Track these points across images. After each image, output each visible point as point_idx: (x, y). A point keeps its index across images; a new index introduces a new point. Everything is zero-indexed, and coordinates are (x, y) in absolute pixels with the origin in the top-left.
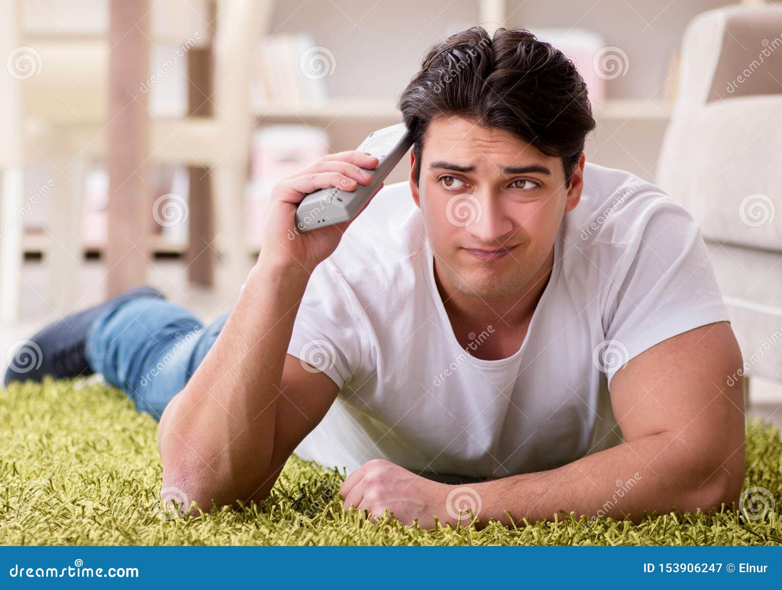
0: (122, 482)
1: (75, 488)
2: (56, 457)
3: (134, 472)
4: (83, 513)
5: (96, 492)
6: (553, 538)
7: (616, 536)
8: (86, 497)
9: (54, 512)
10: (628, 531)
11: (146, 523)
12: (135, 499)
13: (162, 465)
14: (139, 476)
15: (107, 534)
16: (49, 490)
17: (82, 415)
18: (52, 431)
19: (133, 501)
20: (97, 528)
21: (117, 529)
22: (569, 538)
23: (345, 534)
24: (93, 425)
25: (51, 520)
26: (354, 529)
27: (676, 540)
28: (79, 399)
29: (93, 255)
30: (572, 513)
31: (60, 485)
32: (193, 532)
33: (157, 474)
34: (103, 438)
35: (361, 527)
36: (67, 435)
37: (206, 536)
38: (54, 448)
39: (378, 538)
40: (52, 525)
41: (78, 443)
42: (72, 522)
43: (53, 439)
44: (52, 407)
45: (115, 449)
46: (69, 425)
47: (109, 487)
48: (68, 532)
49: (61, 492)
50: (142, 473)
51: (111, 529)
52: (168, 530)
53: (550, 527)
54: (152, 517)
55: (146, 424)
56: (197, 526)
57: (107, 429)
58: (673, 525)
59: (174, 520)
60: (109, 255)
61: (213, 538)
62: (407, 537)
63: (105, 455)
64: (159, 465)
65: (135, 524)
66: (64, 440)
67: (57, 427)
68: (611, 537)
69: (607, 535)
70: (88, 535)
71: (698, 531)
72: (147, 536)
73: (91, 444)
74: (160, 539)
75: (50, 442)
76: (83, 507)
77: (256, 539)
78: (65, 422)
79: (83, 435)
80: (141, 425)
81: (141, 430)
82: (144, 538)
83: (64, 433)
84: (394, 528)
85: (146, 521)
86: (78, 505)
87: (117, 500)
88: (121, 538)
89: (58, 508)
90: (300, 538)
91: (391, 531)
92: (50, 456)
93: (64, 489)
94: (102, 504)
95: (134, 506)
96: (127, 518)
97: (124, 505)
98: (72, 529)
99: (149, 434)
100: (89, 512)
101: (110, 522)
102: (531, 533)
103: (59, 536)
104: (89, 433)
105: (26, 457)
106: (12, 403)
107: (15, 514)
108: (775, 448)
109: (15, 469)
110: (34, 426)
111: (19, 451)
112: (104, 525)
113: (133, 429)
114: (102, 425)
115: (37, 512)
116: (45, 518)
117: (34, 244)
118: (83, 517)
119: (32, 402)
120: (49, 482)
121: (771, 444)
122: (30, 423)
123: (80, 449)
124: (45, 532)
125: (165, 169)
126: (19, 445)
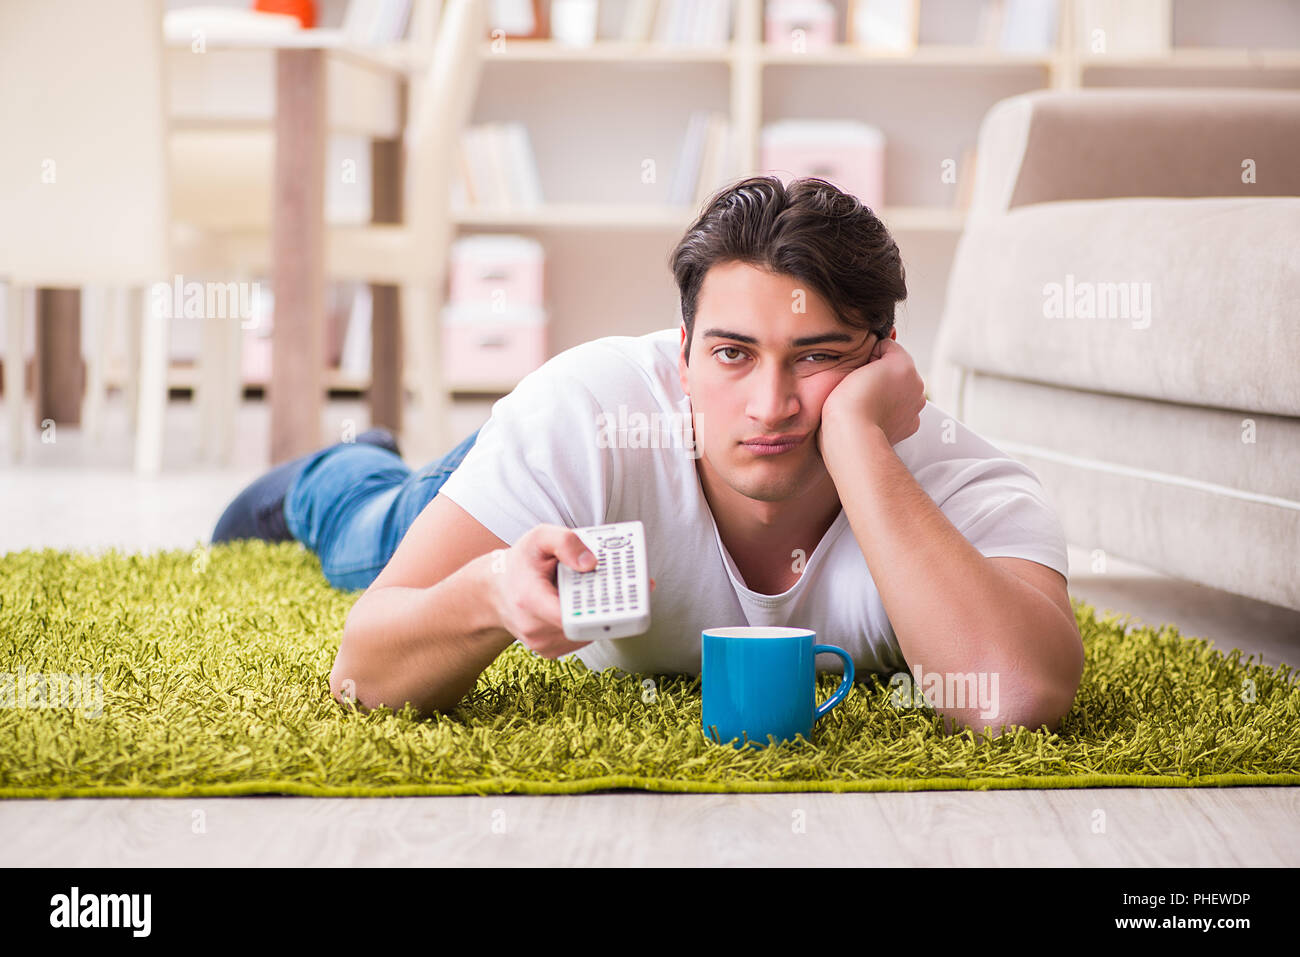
0: (290, 667)
1: (232, 675)
2: (208, 637)
3: (304, 656)
4: (242, 705)
5: (257, 680)
8: (245, 685)
9: (206, 703)
11: (318, 717)
12: (305, 688)
13: (338, 648)
14: (310, 660)
15: (271, 730)
16: (199, 677)
17: (240, 585)
18: (202, 606)
19: (303, 691)
20: (258, 724)
21: (283, 724)
24: (253, 599)
25: (202, 713)
29: (254, 393)
31: (213, 670)
34: (267, 613)
36: (221, 611)
37: (393, 734)
38: (206, 626)
40: (203, 719)
41: (235, 620)
42: (228, 715)
43: (204, 615)
45: (280, 627)
46: (224, 598)
47: (273, 673)
49: (214, 679)
50: (313, 656)
51: (276, 724)
52: (346, 725)
55: (320, 597)
57: (270, 603)
60: (274, 393)
61: (400, 736)
63: (269, 634)
64: (335, 648)
65: (305, 718)
66: (217, 617)
67: (209, 600)
70: (247, 732)
72: (321, 732)
73: (252, 622)
74: (336, 736)
75: (200, 618)
76: (242, 698)
79: (241, 610)
80: (313, 598)
81: (313, 604)
82: (317, 735)
83: (219, 607)
85: (319, 715)
86: (235, 695)
87: (283, 690)
88: (288, 735)
89: (210, 699)
92: (202, 636)
93: (218, 676)
94: (265, 695)
95: (304, 696)
96: (294, 712)
97: (291, 696)
98: (228, 724)
99: (323, 610)
100: (249, 704)
103: (212, 732)
104: (249, 608)
105: (171, 637)
106: (155, 571)
107: (158, 706)
108: (1089, 631)
109: (158, 651)
110: (181, 599)
111: (162, 629)
112: (267, 720)
113: (302, 604)
114: (265, 598)
115: (185, 704)
116: (195, 711)
117: (182, 379)
118: (242, 710)
119: (178, 570)
120: (199, 667)
121: (1084, 626)
122: (176, 596)
123: (237, 628)
124: (195, 728)
125: (343, 287)
126: (163, 622)
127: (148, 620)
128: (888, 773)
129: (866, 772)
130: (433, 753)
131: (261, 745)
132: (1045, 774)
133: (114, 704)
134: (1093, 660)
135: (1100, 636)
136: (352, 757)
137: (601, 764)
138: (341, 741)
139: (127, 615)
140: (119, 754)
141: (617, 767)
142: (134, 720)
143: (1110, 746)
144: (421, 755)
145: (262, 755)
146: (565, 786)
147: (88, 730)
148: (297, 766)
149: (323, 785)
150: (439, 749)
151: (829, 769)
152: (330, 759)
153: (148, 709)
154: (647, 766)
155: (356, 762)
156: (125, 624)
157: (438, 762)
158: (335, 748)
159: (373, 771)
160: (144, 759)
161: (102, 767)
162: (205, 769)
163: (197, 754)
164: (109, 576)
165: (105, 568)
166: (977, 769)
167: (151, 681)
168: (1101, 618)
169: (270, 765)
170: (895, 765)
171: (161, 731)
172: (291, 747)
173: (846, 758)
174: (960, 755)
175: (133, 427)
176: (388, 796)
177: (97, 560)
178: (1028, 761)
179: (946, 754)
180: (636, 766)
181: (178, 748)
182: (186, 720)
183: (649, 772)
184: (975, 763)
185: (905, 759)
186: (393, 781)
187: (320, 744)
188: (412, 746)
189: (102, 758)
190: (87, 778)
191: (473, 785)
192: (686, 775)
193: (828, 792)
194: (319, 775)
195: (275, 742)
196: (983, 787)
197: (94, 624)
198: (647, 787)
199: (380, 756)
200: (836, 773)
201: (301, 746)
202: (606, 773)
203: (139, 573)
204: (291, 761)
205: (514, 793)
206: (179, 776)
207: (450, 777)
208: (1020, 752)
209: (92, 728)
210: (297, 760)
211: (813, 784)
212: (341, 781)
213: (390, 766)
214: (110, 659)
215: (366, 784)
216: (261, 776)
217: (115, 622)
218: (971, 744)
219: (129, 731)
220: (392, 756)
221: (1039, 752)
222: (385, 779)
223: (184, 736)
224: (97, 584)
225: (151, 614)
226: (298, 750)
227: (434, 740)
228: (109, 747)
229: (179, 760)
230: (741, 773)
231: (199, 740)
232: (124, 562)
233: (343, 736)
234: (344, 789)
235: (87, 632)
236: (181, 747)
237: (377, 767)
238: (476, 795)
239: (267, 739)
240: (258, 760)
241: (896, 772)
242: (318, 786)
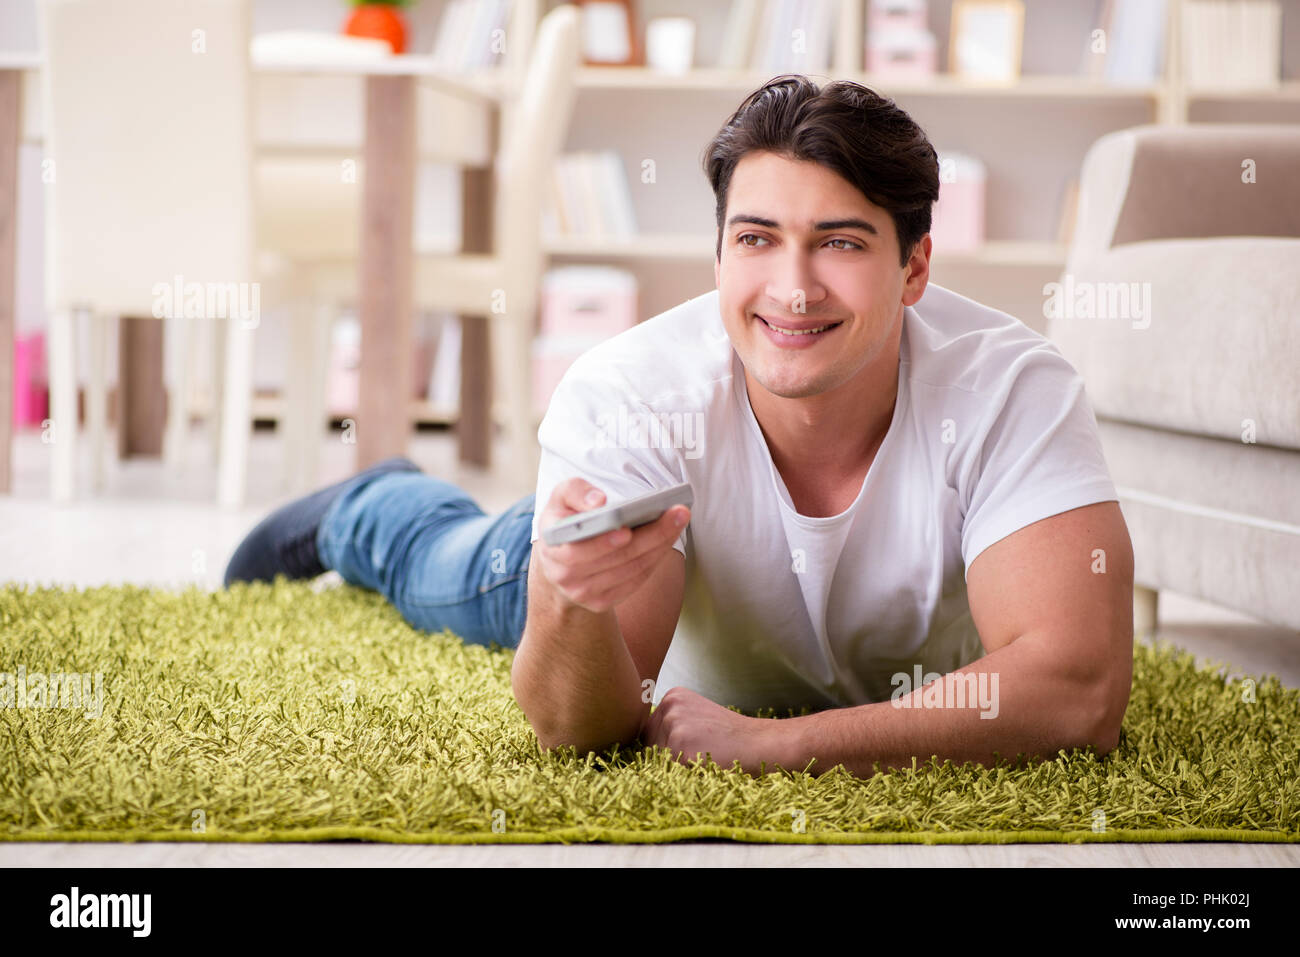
0: (372, 709)
1: (313, 717)
2: (289, 677)
3: (386, 698)
4: (322, 747)
5: (338, 722)
6: (908, 788)
7: (988, 787)
8: (326, 727)
9: (286, 746)
10: (1004, 780)
11: (400, 762)
12: (387, 731)
14: (393, 703)
15: (351, 774)
16: (279, 718)
17: (322, 624)
18: (284, 645)
19: (385, 734)
20: (338, 768)
21: (363, 768)
22: (930, 789)
23: (649, 780)
24: (336, 637)
25: (281, 756)
26: (661, 772)
27: (1063, 793)
28: (318, 604)
29: (337, 425)
30: (934, 757)
31: (294, 712)
32: (458, 773)
33: (415, 700)
34: (348, 653)
35: (668, 770)
36: (303, 651)
37: (476, 779)
38: (287, 666)
39: (690, 785)
40: (283, 762)
41: (316, 660)
42: (308, 759)
43: (286, 655)
44: (285, 616)
45: (363, 668)
46: (306, 636)
47: (354, 716)
48: (302, 772)
49: (294, 721)
50: (395, 699)
51: (357, 768)
52: (428, 770)
53: (905, 775)
54: (407, 754)
55: (402, 637)
56: (463, 767)
57: (353, 643)
58: (1059, 775)
59: (434, 759)
61: (483, 782)
62: (726, 784)
63: (351, 676)
64: (417, 690)
65: (387, 762)
66: (299, 657)
67: (290, 640)
68: (981, 789)
69: (976, 785)
70: (327, 776)
71: (1090, 782)
72: (402, 777)
73: (333, 661)
74: (417, 781)
75: (281, 658)
76: (322, 740)
77: (538, 784)
78: (301, 633)
79: (323, 649)
80: (396, 639)
82: (398, 780)
83: (300, 646)
84: (710, 773)
85: (401, 759)
86: (316, 738)
87: (364, 732)
89: (290, 741)
90: (592, 784)
91: (706, 776)
92: (282, 676)
93: (298, 717)
94: (346, 737)
95: (385, 739)
96: (376, 755)
97: (373, 739)
98: (308, 767)
99: (406, 650)
100: (329, 747)
101: (355, 759)
102: (882, 782)
103: (291, 775)
104: (331, 648)
105: (252, 676)
106: (236, 609)
107: (237, 748)
108: (1188, 680)
109: (237, 692)
110: (262, 638)
111: (242, 669)
112: (347, 764)
113: (385, 644)
114: (347, 638)
115: (264, 747)
116: (274, 753)
117: (266, 410)
118: (322, 753)
119: (260, 608)
120: (279, 708)
121: (1184, 675)
122: (257, 635)
123: (319, 668)
124: (275, 771)
125: (432, 319)
126: (243, 661)
127: (228, 660)
128: (981, 825)
129: (958, 824)
130: (515, 800)
131: (340, 790)
132: (1140, 827)
133: (192, 745)
134: (1192, 711)
135: (1200, 686)
136: (434, 803)
137: (687, 813)
138: (422, 786)
139: (207, 653)
140: (196, 798)
141: (704, 816)
142: (212, 762)
143: (1208, 800)
144: (504, 802)
145: (342, 800)
146: (651, 835)
147: (165, 773)
148: (378, 812)
149: (403, 832)
150: (523, 795)
151: (920, 820)
152: (410, 805)
153: (227, 751)
154: (733, 816)
155: (437, 809)
156: (205, 664)
157: (521, 808)
158: (416, 794)
159: (454, 817)
160: (222, 803)
161: (178, 810)
162: (284, 813)
163: (275, 798)
164: (189, 614)
165: (186, 605)
166: (1071, 822)
167: (230, 722)
168: (1201, 667)
169: (350, 810)
170: (988, 817)
171: (239, 774)
172: (371, 792)
173: (938, 808)
174: (1055, 807)
175: (216, 459)
176: (469, 844)
177: (177, 596)
178: (1124, 814)
179: (1040, 806)
180: (724, 815)
181: (256, 791)
182: (265, 763)
183: (737, 822)
184: (1069, 816)
185: (997, 811)
186: (475, 828)
187: (402, 789)
188: (495, 792)
189: (179, 802)
190: (163, 821)
191: (557, 833)
192: (774, 825)
193: (919, 844)
194: (399, 821)
195: (355, 787)
196: (1078, 841)
197: (173, 663)
198: (734, 837)
199: (462, 802)
200: (927, 825)
201: (382, 792)
202: (692, 823)
203: (220, 611)
204: (371, 806)
205: (598, 842)
206: (257, 821)
207: (533, 824)
208: (1116, 804)
209: (169, 771)
210: (378, 805)
211: (904, 836)
212: (422, 827)
213: (473, 813)
214: (189, 699)
215: (448, 831)
216: (340, 821)
217: (194, 661)
218: (1065, 795)
219: (206, 774)
220: (474, 803)
221: (1135, 805)
222: (466, 826)
223: (262, 780)
224: (176, 622)
225: (231, 653)
226: (378, 795)
227: (517, 786)
228: (186, 791)
229: (258, 804)
230: (831, 824)
231: (277, 783)
232: (205, 598)
233: (424, 781)
234: (424, 836)
235: (166, 671)
236: (259, 791)
237: (459, 813)
238: (560, 843)
239: (347, 783)
240: (337, 805)
241: (988, 825)
242: (399, 832)
